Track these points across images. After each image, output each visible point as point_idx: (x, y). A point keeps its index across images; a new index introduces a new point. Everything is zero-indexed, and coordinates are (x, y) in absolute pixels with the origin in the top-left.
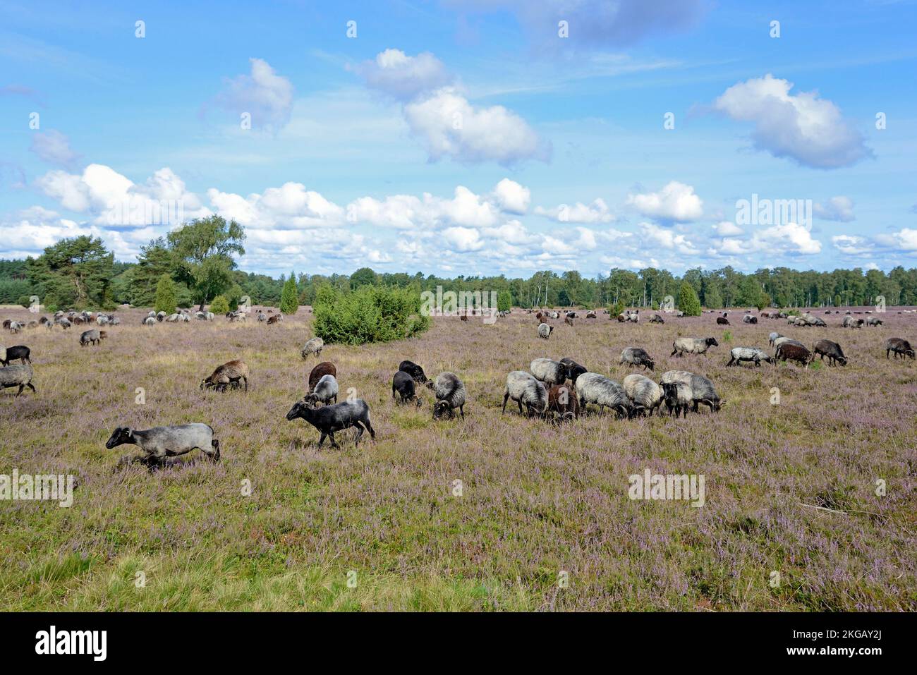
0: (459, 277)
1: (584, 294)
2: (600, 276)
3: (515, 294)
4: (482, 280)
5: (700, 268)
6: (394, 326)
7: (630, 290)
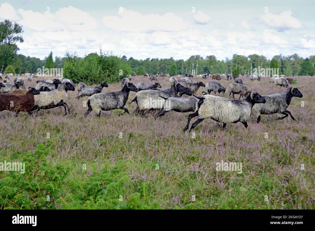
0: (147, 59)
1: (218, 69)
2: (227, 58)
3: (180, 68)
4: (161, 61)
5: (281, 55)
6: (109, 76)
7: (243, 66)
